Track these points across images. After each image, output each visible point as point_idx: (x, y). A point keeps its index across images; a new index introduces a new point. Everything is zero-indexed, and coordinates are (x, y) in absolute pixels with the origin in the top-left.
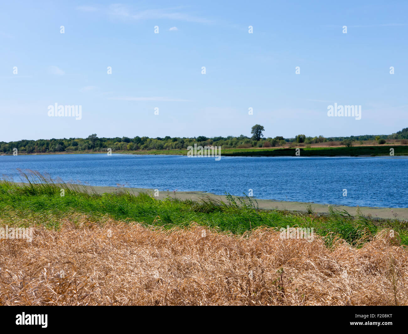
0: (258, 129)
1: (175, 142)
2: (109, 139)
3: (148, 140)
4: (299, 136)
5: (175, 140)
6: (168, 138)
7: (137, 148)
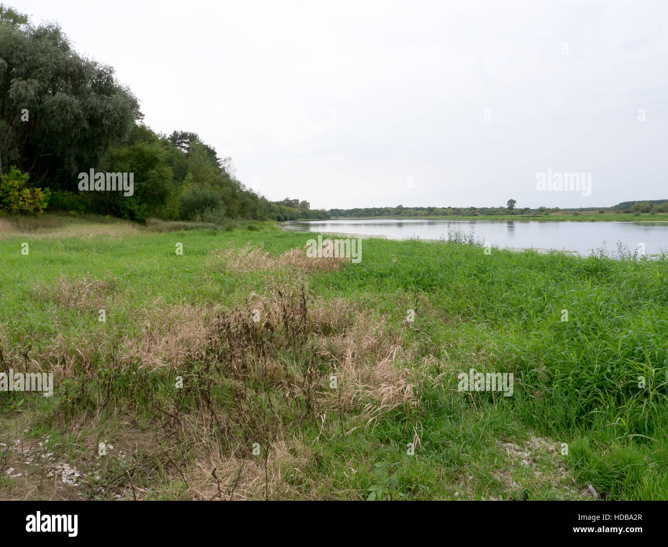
0: (512, 202)
1: (455, 211)
2: (410, 208)
3: (435, 211)
4: (541, 208)
5: (454, 209)
6: (449, 208)
7: (429, 214)
